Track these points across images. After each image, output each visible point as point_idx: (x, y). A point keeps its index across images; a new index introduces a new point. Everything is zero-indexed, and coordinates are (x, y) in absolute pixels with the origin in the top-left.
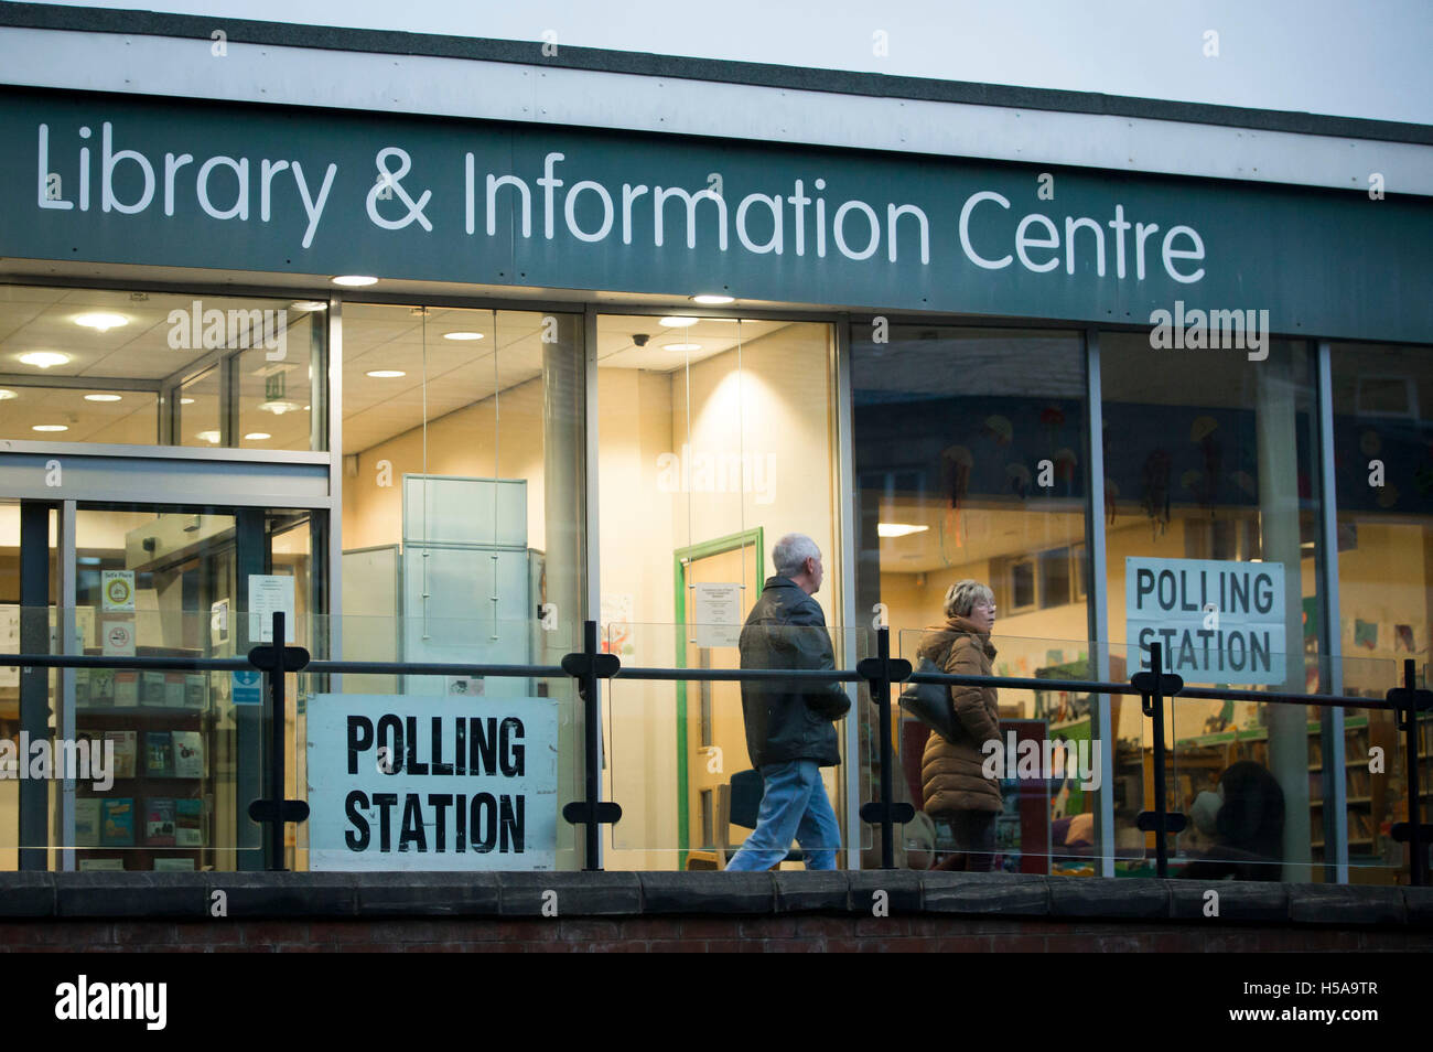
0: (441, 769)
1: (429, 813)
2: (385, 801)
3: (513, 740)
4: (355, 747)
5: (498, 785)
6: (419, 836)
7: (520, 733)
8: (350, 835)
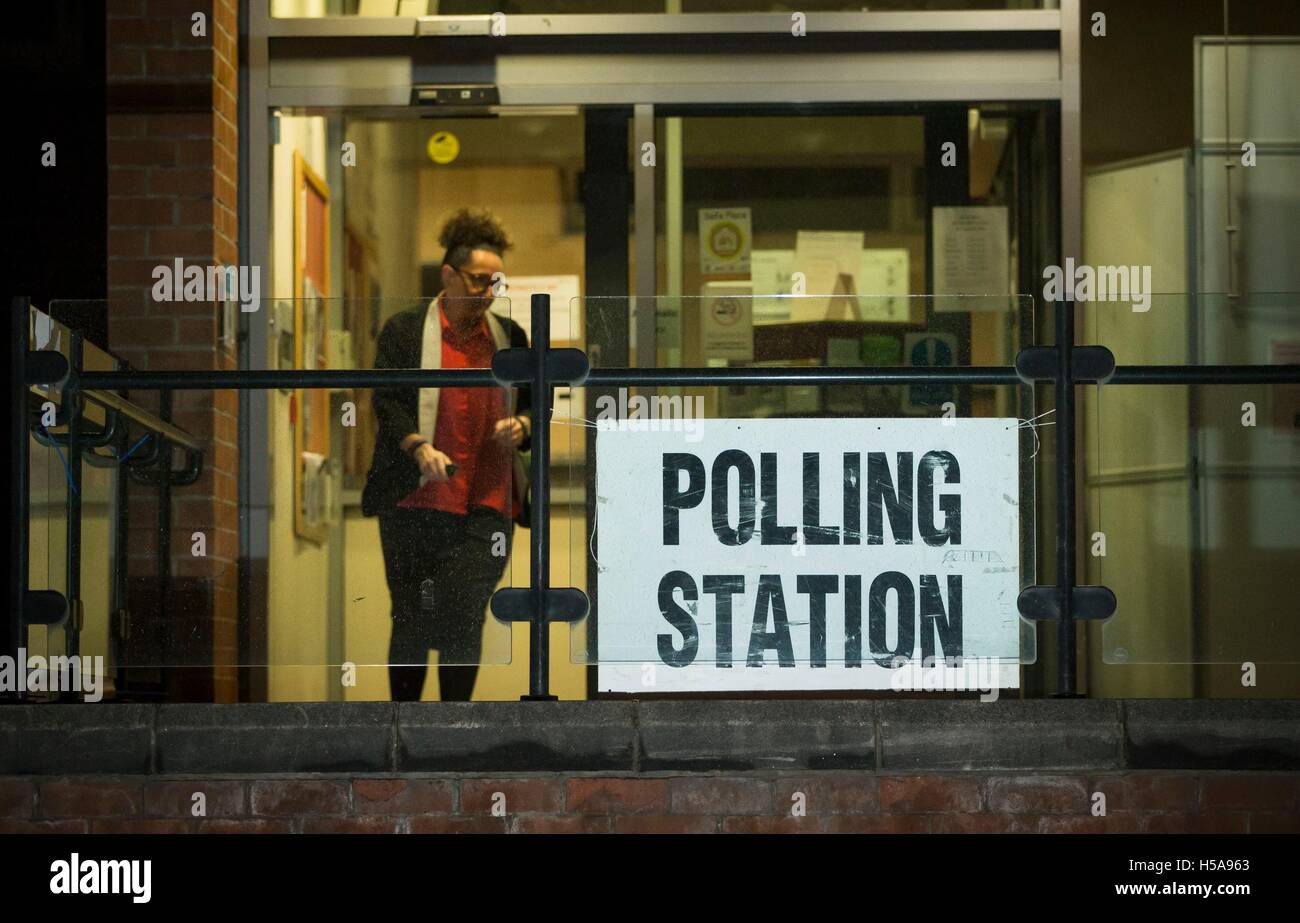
0: (817, 536)
1: (798, 606)
2: (724, 586)
3: (940, 487)
4: (674, 503)
5: (916, 559)
6: (780, 641)
7: (953, 475)
8: (664, 641)
